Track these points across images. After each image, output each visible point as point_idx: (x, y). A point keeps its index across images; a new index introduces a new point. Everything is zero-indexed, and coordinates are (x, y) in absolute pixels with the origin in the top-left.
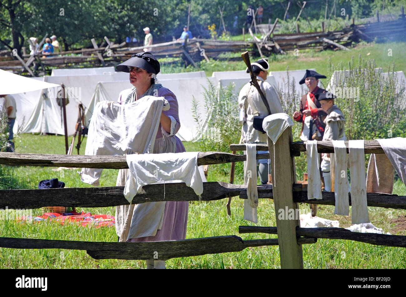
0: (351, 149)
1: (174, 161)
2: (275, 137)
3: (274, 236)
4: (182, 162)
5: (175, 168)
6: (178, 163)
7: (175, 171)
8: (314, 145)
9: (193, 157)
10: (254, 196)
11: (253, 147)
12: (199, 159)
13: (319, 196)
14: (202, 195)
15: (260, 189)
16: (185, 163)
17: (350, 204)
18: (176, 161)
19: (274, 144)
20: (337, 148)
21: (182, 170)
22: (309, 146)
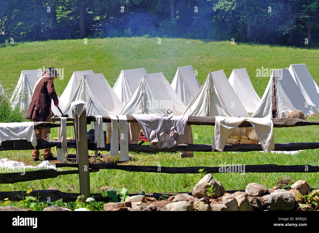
0: (121, 120)
1: (20, 127)
2: (80, 113)
3: (76, 169)
4: (25, 128)
5: (21, 131)
6: (22, 128)
7: (21, 133)
8: (101, 118)
9: (32, 125)
10: (65, 147)
11: (65, 119)
12: (35, 126)
13: (103, 146)
14: (36, 146)
15: (68, 142)
16: (27, 128)
17: (119, 150)
18: (22, 127)
19: (79, 117)
20: (113, 120)
21: (26, 132)
22: (98, 118)
